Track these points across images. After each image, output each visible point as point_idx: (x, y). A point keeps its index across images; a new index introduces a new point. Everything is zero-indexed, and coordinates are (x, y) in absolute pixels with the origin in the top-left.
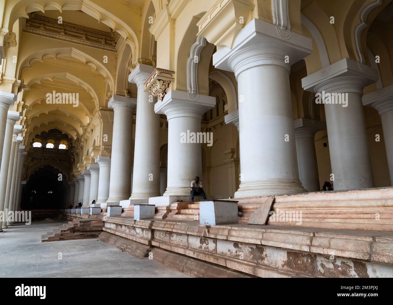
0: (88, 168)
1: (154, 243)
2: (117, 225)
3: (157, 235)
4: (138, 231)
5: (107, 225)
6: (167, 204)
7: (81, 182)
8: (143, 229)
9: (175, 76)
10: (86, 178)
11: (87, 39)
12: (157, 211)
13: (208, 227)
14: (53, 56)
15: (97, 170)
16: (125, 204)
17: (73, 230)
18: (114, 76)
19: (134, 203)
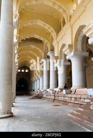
0: (36, 79)
1: (55, 99)
2: (47, 95)
3: (56, 97)
4: (52, 96)
5: (44, 96)
6: (58, 90)
7: (34, 83)
8: (53, 96)
9: (59, 58)
10: (36, 82)
11: (35, 42)
12: (56, 92)
13: (64, 95)
14: (26, 48)
15: (39, 79)
16: (48, 90)
17: (35, 97)
18: (43, 52)
19: (51, 90)
